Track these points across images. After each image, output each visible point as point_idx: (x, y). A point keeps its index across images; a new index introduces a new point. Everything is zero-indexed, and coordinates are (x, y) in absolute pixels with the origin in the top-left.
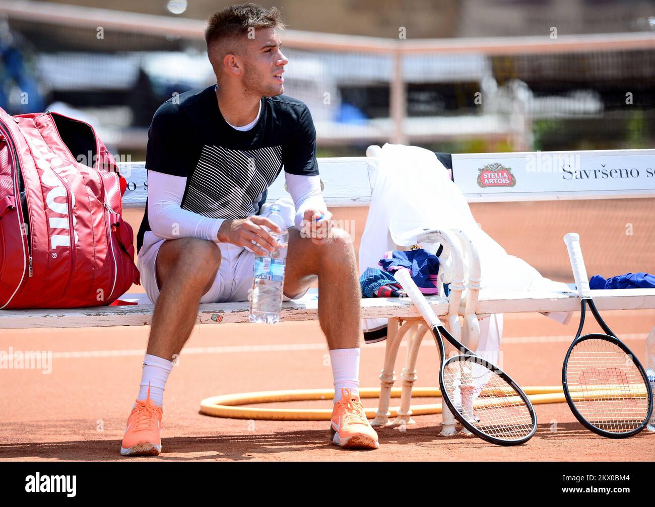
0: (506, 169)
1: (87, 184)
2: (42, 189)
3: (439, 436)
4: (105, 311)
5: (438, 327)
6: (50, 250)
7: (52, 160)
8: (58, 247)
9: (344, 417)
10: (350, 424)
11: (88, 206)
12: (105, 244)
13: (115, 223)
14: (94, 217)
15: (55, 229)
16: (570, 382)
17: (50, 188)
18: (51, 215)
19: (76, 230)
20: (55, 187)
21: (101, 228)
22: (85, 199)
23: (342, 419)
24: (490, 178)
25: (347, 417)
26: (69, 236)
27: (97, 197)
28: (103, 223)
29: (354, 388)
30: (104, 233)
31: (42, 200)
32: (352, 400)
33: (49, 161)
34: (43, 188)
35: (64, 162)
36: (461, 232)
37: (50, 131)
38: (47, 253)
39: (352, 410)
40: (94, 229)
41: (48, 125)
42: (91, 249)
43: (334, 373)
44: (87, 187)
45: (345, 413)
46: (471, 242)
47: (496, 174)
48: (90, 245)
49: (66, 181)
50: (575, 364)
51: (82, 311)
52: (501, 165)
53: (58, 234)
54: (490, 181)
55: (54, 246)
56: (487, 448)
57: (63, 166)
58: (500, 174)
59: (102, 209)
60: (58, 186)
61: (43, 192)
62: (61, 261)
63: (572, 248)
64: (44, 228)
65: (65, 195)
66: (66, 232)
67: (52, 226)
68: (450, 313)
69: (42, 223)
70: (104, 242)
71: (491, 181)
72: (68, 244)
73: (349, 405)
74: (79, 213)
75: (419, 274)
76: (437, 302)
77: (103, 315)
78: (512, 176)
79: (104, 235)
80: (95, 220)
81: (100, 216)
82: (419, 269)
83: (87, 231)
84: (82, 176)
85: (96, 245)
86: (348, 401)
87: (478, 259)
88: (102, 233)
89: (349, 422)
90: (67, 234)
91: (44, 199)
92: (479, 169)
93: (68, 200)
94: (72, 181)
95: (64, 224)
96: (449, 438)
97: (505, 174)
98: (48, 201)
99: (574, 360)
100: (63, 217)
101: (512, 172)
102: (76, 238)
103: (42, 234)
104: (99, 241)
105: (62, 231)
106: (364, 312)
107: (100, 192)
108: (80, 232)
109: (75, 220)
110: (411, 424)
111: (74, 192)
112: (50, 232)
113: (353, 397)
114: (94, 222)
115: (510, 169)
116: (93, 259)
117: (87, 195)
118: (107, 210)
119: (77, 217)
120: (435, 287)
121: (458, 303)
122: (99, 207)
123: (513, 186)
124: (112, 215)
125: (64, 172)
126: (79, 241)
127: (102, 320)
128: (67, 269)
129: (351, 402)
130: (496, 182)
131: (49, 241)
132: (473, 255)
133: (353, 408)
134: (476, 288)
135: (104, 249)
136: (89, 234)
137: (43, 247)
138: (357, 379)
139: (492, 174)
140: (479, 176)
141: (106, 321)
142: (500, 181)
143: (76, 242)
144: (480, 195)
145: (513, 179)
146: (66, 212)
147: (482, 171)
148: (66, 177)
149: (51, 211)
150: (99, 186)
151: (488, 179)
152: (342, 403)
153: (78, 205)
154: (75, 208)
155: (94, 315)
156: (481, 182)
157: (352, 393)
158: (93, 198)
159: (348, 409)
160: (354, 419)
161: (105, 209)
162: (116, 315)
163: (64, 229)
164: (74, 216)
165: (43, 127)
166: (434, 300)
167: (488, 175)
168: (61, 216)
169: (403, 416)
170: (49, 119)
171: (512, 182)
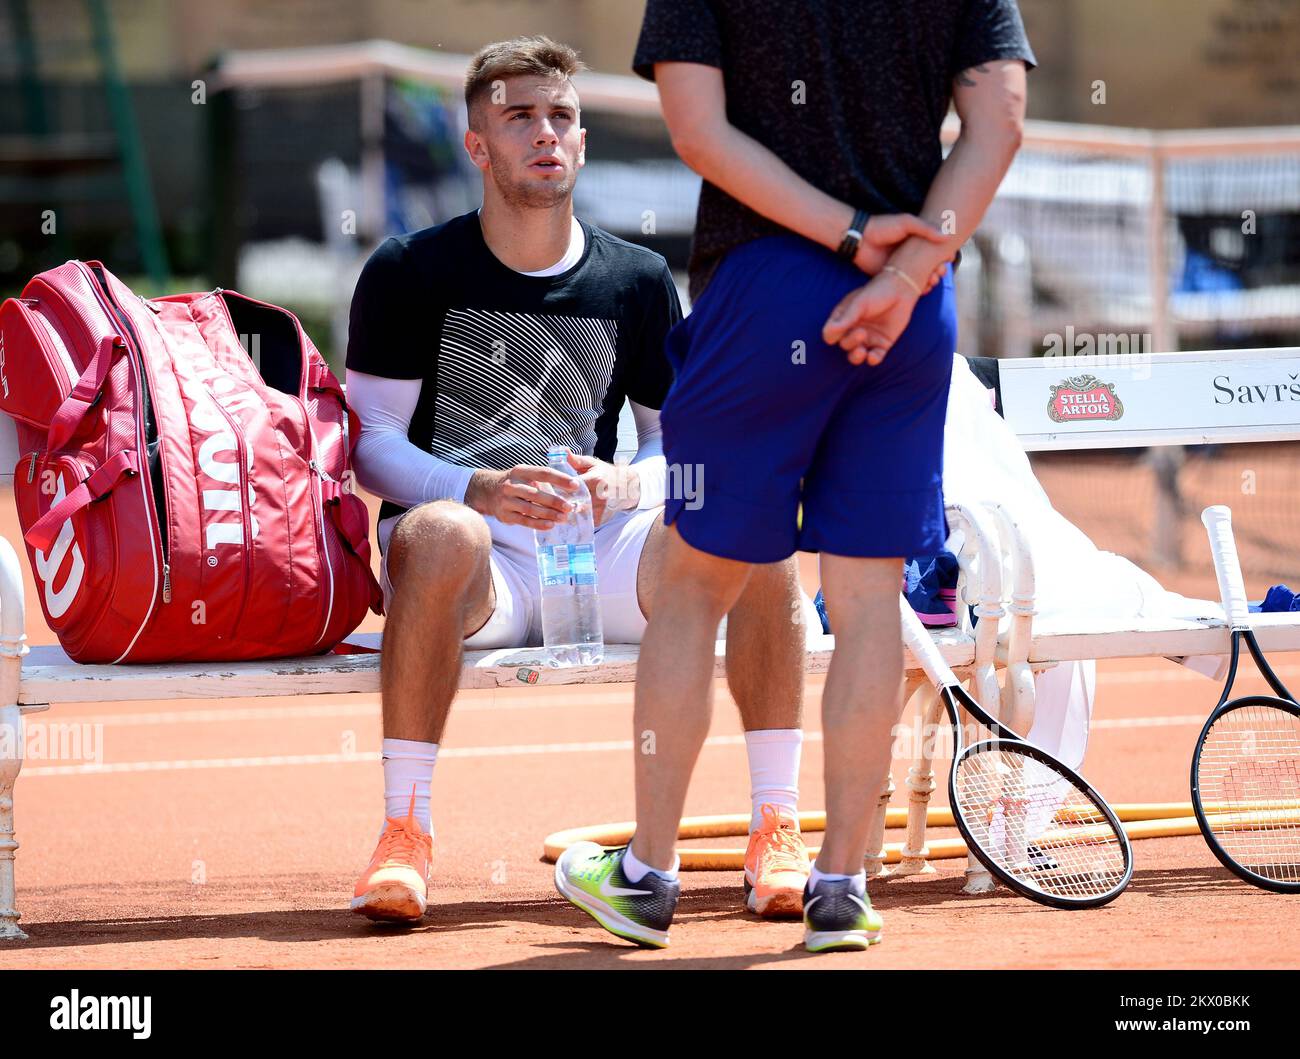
0: (1105, 385)
1: (279, 427)
2: (191, 436)
3: (961, 894)
4: (312, 665)
5: (951, 688)
6: (205, 551)
7: (216, 382)
8: (219, 546)
9: (766, 858)
10: (774, 871)
11: (279, 469)
12: (311, 538)
13: (331, 499)
14: (289, 488)
15: (214, 512)
16: (1205, 787)
17: (206, 434)
18: (207, 485)
19: (255, 513)
20: (216, 432)
21: (305, 509)
22: (273, 455)
23: (760, 862)
24: (1073, 403)
25: (770, 858)
26: (242, 524)
27: (298, 450)
28: (307, 499)
29: (788, 805)
30: (310, 518)
31: (190, 456)
32: (782, 827)
33: (209, 382)
34: (194, 435)
35: (237, 385)
36: (999, 507)
37: (218, 326)
38: (199, 558)
39: (779, 845)
40: (290, 511)
41: (214, 315)
42: (283, 548)
43: (753, 775)
44: (278, 431)
45: (767, 851)
46: (1016, 525)
47: (1085, 396)
48: (282, 540)
49: (237, 420)
50: (1216, 753)
51: (270, 666)
52: (1094, 378)
53: (220, 521)
54: (1073, 411)
55: (211, 545)
56: (1033, 914)
57: (234, 391)
58: (1092, 396)
59: (306, 473)
60: (221, 431)
61: (192, 442)
62: (225, 571)
63: (1216, 535)
64: (194, 510)
65: (234, 447)
66: (236, 517)
67: (208, 505)
68: (978, 660)
69: (190, 501)
70: (310, 535)
71: (1075, 410)
72: (239, 540)
73: (775, 836)
74: (262, 480)
75: (919, 587)
76: (953, 641)
77: (310, 673)
78: (1115, 398)
79: (309, 522)
80: (291, 493)
81: (302, 485)
82: (920, 577)
83: (276, 514)
84: (268, 411)
85: (294, 542)
86: (773, 829)
87: (1029, 558)
88: (306, 517)
89: (772, 868)
90: (238, 520)
91: (195, 456)
92: (1052, 388)
93: (240, 456)
94: (249, 420)
95: (232, 501)
96: (979, 896)
97: (1102, 395)
98: (201, 459)
99: (1214, 746)
100: (230, 489)
101: (1116, 391)
102: (255, 528)
103: (189, 522)
104: (299, 533)
105: (228, 516)
106: (811, 662)
107: (302, 441)
108: (263, 516)
109: (253, 495)
110: (927, 873)
111: (252, 442)
112: (205, 516)
113: (783, 821)
114: (290, 499)
115: (1111, 386)
116: (287, 566)
117: (278, 447)
118: (316, 475)
119: (258, 489)
120: (950, 612)
121: (993, 642)
122: (300, 468)
123: (1117, 419)
124: (325, 484)
125: (235, 403)
126: (260, 533)
127: (308, 683)
128: (237, 587)
129: (779, 830)
130: (1084, 412)
131: (203, 535)
132: (1020, 550)
133: (782, 843)
134: (1025, 613)
135: (310, 548)
136: (281, 520)
137: (193, 547)
138: (794, 787)
139: (1077, 396)
140: (1052, 401)
141: (313, 685)
142: (1092, 409)
143: (254, 536)
144: (1053, 436)
145: (1118, 405)
146: (236, 480)
147: (1057, 390)
148: (239, 413)
149: (207, 478)
150: (301, 429)
151: (1069, 405)
152: (763, 833)
153: (258, 466)
154: (253, 472)
155: (293, 674)
156: (1057, 413)
157: (782, 814)
158: (289, 452)
159: (773, 843)
160: (782, 862)
161: (312, 472)
162: (334, 674)
163: (231, 512)
164: (250, 487)
165: (206, 318)
166: (947, 638)
167: (1068, 398)
168: (227, 487)
169: (912, 858)
170: (218, 304)
171: (1115, 410)
